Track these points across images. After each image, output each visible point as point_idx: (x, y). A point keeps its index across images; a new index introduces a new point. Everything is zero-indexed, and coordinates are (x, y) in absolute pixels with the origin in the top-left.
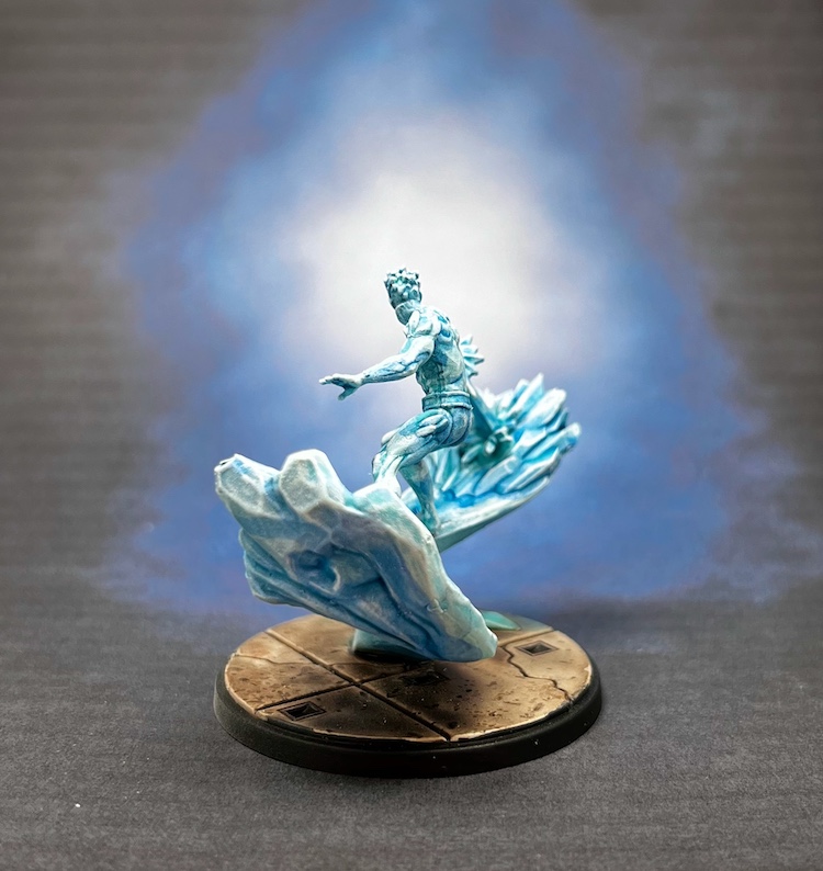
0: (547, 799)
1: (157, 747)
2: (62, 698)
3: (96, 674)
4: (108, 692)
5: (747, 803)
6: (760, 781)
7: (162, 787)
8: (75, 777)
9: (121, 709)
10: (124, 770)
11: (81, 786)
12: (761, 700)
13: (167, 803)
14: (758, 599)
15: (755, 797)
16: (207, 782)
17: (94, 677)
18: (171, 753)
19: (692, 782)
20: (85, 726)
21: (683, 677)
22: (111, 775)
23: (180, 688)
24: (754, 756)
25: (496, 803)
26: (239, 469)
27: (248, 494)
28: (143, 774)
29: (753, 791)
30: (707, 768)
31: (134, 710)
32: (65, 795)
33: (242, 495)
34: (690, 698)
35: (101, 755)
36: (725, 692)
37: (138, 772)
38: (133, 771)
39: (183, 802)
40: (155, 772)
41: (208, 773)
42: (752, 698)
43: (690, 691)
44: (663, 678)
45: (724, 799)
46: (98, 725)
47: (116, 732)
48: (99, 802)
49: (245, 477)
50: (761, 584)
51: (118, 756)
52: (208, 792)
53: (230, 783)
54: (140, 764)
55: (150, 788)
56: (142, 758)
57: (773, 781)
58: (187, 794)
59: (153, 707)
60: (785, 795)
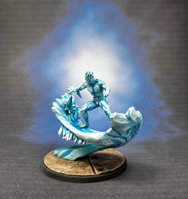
0: (118, 184)
1: (35, 173)
2: (15, 163)
3: (22, 157)
4: (24, 161)
5: (161, 185)
6: (164, 180)
7: (36, 182)
8: (17, 179)
9: (27, 165)
10: (28, 178)
11: (19, 181)
12: (164, 163)
13: (37, 185)
14: (164, 141)
15: (163, 184)
16: (46, 180)
17: (22, 158)
18: (38, 174)
19: (150, 180)
20: (20, 169)
21: (148, 158)
22: (25, 179)
23: (40, 161)
24: (163, 175)
25: (108, 185)
26: (118, 115)
27: (121, 120)
28: (32, 179)
29: (162, 182)
30: (153, 177)
31: (30, 165)
32: (15, 183)
33: (120, 121)
34: (149, 162)
35: (23, 175)
36: (157, 161)
37: (31, 178)
38: (30, 178)
39: (41, 185)
40: (35, 178)
41: (46, 179)
42: (162, 162)
43: (149, 161)
44: (143, 158)
45: (157, 184)
46: (22, 169)
47: (26, 170)
48: (23, 185)
49: (120, 117)
50: (164, 138)
51: (27, 175)
52: (46, 183)
53: (51, 181)
54: (31, 177)
55: (34, 182)
56: (32, 176)
57: (167, 180)
58: (41, 183)
59: (34, 165)
60: (169, 183)
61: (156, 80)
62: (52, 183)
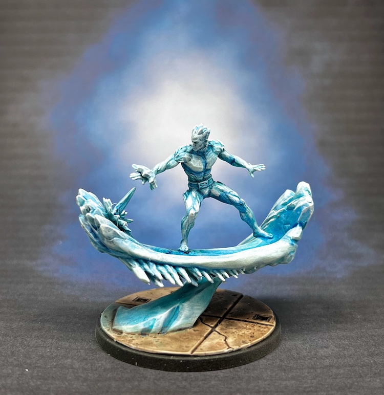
1: (63, 343)
2: (20, 321)
3: (35, 310)
4: (41, 318)
5: (334, 371)
6: (340, 361)
7: (66, 361)
8: (26, 357)
9: (47, 326)
10: (48, 354)
11: (28, 361)
12: (341, 323)
13: (68, 369)
14: (339, 276)
15: (338, 368)
16: (86, 359)
18: (70, 346)
19: (309, 361)
20: (30, 334)
21: (305, 312)
22: (42, 356)
23: (74, 316)
24: (338, 349)
28: (57, 356)
29: (337, 365)
30: (316, 354)
31: (52, 326)
32: (21, 365)
34: (308, 322)
35: (37, 347)
36: (324, 319)
37: (55, 354)
38: (52, 354)
39: (75, 369)
40: (62, 354)
41: (86, 355)
42: (336, 322)
43: (308, 319)
45: (324, 369)
46: (36, 333)
47: (44, 336)
48: (37, 368)
51: (46, 347)
52: (87, 364)
53: (97, 360)
54: (55, 351)
55: (60, 362)
56: (57, 348)
57: (346, 360)
58: (77, 365)
59: (61, 325)
60: (352, 367)
61: (322, 144)
62: (100, 364)
